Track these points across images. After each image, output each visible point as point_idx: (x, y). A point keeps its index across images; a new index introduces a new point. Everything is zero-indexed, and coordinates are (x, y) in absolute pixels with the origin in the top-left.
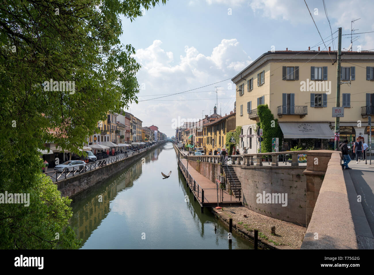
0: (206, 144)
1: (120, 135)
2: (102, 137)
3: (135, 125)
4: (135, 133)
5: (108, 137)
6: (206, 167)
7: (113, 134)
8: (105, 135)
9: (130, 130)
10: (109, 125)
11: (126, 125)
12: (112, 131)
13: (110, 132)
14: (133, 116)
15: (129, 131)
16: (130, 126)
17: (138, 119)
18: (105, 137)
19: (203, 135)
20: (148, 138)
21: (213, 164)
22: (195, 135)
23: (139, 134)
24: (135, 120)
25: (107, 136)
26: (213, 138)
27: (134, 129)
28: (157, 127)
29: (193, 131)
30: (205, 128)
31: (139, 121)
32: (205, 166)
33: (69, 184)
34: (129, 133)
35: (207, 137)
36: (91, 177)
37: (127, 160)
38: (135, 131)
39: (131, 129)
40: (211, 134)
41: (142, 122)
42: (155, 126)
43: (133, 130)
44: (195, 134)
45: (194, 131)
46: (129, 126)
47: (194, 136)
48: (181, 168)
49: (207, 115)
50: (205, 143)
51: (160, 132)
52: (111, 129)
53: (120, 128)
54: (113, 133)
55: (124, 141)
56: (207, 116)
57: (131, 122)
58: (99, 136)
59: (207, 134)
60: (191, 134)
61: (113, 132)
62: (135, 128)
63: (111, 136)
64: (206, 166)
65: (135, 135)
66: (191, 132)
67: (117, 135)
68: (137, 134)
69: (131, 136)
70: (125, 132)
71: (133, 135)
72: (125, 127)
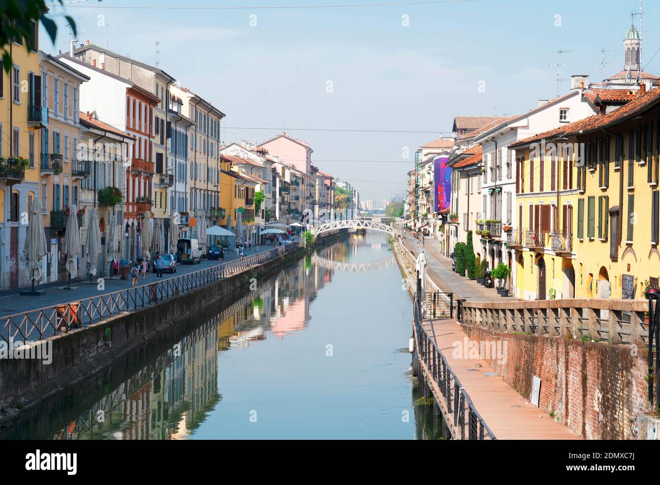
1: (101, 186)
3: (182, 131)
4: (183, 179)
5: (31, 197)
6: (567, 369)
7: (57, 179)
8: (15, 187)
9: (154, 160)
10: (37, 133)
11: (132, 134)
12: (51, 163)
13: (42, 170)
15: (147, 165)
16: (157, 140)
17: (198, 101)
18: (15, 197)
20: (253, 207)
22: (513, 188)
23: (201, 185)
25: (22, 190)
26: (614, 203)
27: (175, 152)
29: (504, 167)
31: (202, 111)
32: (562, 360)
34: (149, 177)
35: (580, 201)
37: (127, 327)
38: (183, 168)
39: (159, 156)
40: (605, 183)
41: (221, 115)
43: (171, 158)
44: (513, 180)
46: (150, 136)
47: (509, 194)
48: (427, 373)
52: (51, 152)
54: (56, 173)
55: (120, 222)
57: (162, 116)
59: (582, 184)
62: (180, 148)
64: (567, 362)
65: (180, 187)
67: (78, 184)
68: (190, 183)
69: (158, 194)
70: (128, 171)
71: (170, 189)
72: (126, 140)
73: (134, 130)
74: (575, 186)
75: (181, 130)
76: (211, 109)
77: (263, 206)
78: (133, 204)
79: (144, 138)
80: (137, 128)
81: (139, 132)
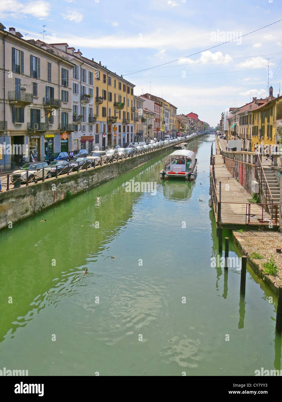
0: (252, 136)
1: (148, 124)
2: (124, 127)
4: (167, 122)
5: (132, 127)
7: (138, 123)
8: (128, 125)
9: (161, 118)
10: (133, 113)
11: (155, 113)
12: (136, 119)
13: (134, 121)
14: (165, 101)
15: (159, 120)
16: (161, 114)
17: (171, 105)
18: (128, 127)
19: (248, 124)
21: (246, 164)
22: (239, 124)
23: (172, 124)
24: (167, 106)
25: (130, 126)
26: (260, 128)
28: (197, 115)
30: (251, 115)
31: (172, 108)
33: (60, 184)
34: (159, 122)
35: (253, 127)
36: (94, 176)
38: (167, 120)
40: (258, 122)
41: (177, 108)
42: (195, 114)
44: (239, 122)
45: (238, 118)
47: (238, 126)
49: (255, 97)
50: (250, 135)
51: (201, 120)
53: (148, 116)
55: (153, 132)
56: (255, 99)
57: (163, 109)
58: (120, 126)
60: (234, 123)
61: (137, 121)
62: (167, 115)
63: (136, 125)
65: (167, 124)
66: (234, 120)
67: (143, 124)
68: (169, 123)
69: (162, 126)
70: (155, 121)
71: (164, 125)
72: (154, 114)
73: (156, 112)
74: (252, 123)
75: (167, 111)
76: (174, 107)
77: (186, 128)
78: (156, 128)
79: (158, 114)
80: (157, 111)
81: (157, 112)
